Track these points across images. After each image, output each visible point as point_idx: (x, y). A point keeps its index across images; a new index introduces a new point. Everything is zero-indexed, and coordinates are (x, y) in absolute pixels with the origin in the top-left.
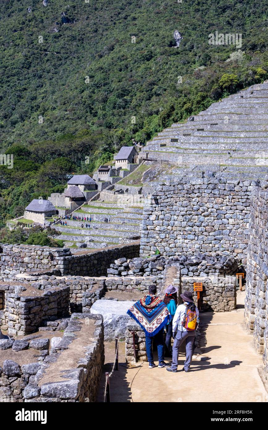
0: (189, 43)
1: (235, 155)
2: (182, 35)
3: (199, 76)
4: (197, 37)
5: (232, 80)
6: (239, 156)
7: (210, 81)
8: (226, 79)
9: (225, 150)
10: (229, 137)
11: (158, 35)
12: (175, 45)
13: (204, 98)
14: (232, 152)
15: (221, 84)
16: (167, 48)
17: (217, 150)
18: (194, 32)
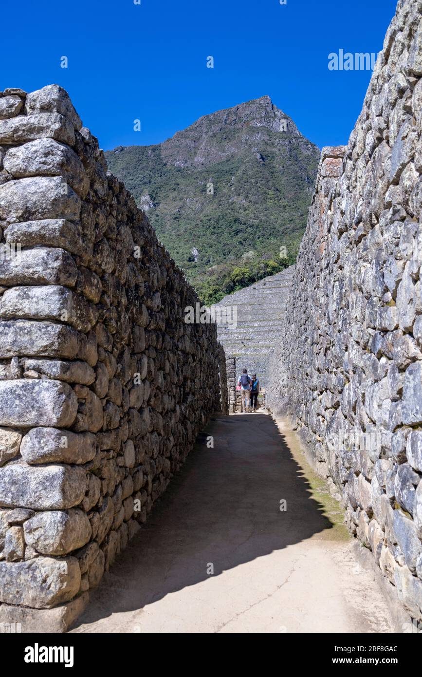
0: (206, 258)
1: (248, 344)
2: (199, 252)
3: (212, 273)
4: (213, 252)
5: (244, 274)
6: (253, 345)
7: (221, 275)
8: (238, 272)
9: (238, 340)
10: (242, 327)
11: (178, 253)
12: (193, 260)
13: (216, 292)
14: (245, 342)
15: (233, 277)
16: (185, 262)
17: (230, 340)
18: (210, 249)
